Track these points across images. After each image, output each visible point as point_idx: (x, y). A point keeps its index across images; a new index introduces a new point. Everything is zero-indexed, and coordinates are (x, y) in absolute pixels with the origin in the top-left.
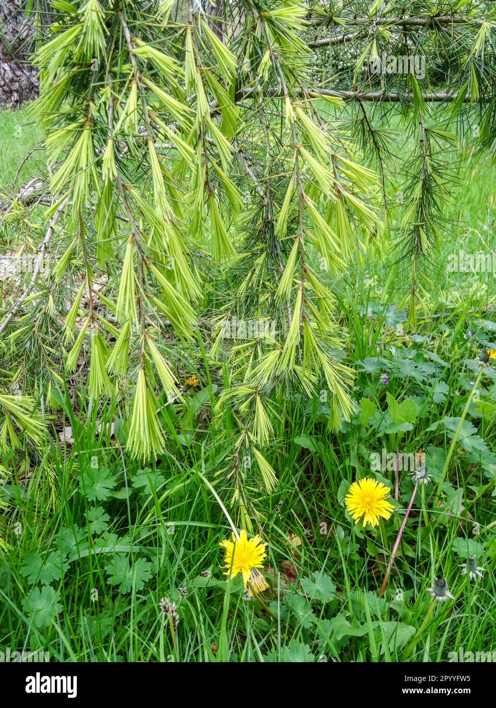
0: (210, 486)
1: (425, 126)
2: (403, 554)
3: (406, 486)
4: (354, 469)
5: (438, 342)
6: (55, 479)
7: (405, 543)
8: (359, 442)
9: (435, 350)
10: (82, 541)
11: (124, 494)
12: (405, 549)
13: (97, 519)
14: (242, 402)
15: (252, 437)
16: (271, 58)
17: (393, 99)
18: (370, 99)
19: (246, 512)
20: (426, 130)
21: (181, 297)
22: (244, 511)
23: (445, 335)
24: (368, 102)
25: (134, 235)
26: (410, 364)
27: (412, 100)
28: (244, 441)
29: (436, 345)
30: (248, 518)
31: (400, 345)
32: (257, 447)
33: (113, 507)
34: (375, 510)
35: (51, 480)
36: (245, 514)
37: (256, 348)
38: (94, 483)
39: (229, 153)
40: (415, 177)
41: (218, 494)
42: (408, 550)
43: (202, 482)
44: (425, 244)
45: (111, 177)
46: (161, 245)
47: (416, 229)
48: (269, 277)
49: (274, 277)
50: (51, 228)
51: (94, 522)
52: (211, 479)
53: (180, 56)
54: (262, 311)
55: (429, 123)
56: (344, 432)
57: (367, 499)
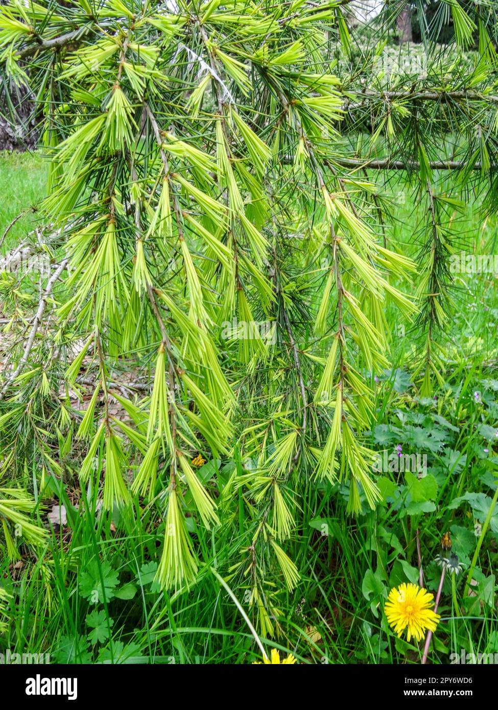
0: (223, 582)
1: (432, 194)
2: (435, 649)
3: (432, 571)
4: (374, 554)
5: (442, 402)
6: (51, 579)
7: (436, 638)
8: (378, 523)
9: (439, 411)
10: (83, 652)
11: (128, 593)
12: (436, 645)
13: (100, 624)
14: (258, 491)
15: (272, 530)
16: (305, 146)
17: (400, 167)
18: (375, 167)
19: (265, 613)
20: (434, 198)
21: (217, 409)
22: (263, 612)
23: (448, 394)
24: (372, 170)
25: (165, 343)
26: (422, 433)
27: (418, 168)
28: (261, 532)
29: (440, 405)
30: (267, 618)
31: (404, 406)
32: (277, 541)
33: (115, 607)
34: (420, 622)
35: (47, 579)
36: (264, 616)
37: (270, 429)
38: (95, 582)
39: (264, 248)
40: (426, 246)
41: (234, 593)
42: (440, 645)
43: (215, 578)
44: (441, 315)
45: (145, 286)
46: (196, 355)
47: (430, 300)
48: (280, 352)
49: (285, 351)
50: (44, 300)
51: (97, 629)
52: (224, 574)
53: (210, 147)
54: (274, 388)
55: (435, 190)
56: (364, 515)
57: (410, 609)
